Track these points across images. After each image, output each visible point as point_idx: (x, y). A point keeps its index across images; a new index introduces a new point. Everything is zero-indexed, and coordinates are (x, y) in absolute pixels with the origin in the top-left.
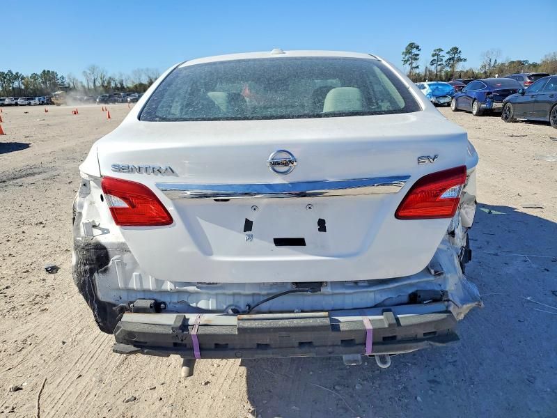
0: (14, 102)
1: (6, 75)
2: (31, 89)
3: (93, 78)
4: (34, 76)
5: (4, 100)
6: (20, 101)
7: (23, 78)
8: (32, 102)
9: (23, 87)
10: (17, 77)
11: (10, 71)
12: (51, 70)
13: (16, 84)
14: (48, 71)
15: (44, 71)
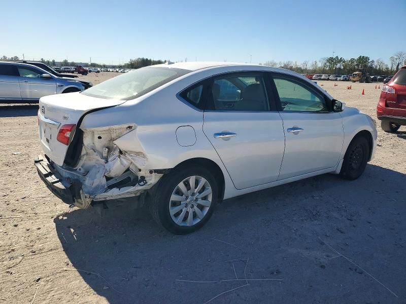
0: (327, 78)
1: (334, 59)
2: (347, 69)
3: (398, 63)
4: (352, 60)
5: (321, 76)
6: (331, 77)
7: (344, 62)
8: (338, 78)
9: (342, 68)
10: (341, 60)
11: (337, 57)
12: (365, 56)
13: (338, 66)
14: (363, 57)
15: (360, 57)
